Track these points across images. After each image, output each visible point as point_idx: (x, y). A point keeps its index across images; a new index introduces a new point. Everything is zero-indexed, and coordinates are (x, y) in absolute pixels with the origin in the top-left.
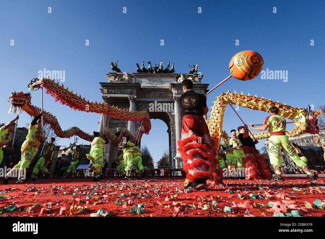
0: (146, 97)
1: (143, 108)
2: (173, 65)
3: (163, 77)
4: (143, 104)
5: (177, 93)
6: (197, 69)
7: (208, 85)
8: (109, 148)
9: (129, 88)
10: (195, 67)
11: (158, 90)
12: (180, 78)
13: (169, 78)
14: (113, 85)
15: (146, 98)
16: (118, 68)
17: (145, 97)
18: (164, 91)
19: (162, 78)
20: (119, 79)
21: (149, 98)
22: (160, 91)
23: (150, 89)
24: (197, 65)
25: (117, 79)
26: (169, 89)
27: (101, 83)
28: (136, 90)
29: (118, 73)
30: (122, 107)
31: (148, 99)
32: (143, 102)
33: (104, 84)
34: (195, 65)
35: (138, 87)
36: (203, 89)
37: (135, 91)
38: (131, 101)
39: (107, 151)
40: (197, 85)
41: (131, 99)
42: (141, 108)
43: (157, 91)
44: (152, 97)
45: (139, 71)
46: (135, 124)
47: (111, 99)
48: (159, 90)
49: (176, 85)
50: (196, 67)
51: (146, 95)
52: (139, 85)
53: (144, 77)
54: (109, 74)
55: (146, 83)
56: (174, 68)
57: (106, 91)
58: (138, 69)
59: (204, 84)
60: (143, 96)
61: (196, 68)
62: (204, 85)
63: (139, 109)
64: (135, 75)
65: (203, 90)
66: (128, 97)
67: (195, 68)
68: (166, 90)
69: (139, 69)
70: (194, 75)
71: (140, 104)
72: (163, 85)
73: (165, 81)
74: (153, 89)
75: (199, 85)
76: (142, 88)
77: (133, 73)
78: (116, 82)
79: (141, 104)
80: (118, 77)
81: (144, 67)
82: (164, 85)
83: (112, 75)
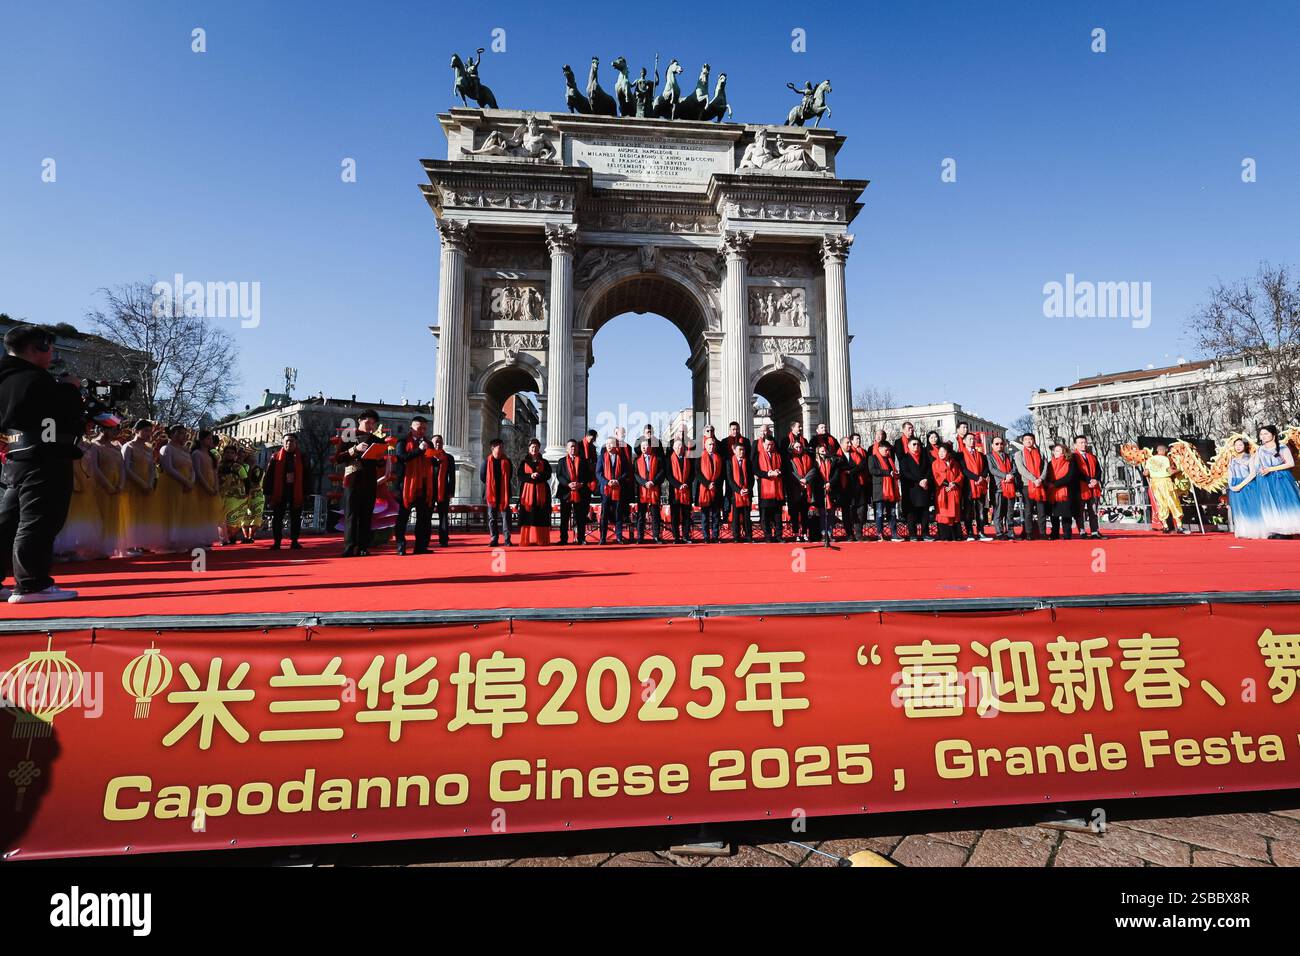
0: (613, 228)
1: (601, 273)
2: (720, 82)
3: (679, 139)
4: (603, 255)
5: (737, 216)
6: (823, 105)
7: (863, 184)
8: (482, 426)
9: (545, 190)
10: (813, 93)
11: (660, 197)
12: (750, 145)
13: (705, 144)
14: (477, 172)
15: (612, 231)
16: (482, 83)
17: (606, 227)
18: (687, 204)
19: (677, 142)
20: (496, 143)
21: (624, 231)
22: (672, 203)
23: (629, 195)
24: (823, 85)
25: (488, 144)
26: (704, 196)
27: (426, 162)
28: (572, 197)
29: (488, 112)
30: (517, 267)
31: (621, 236)
32: (602, 247)
33: (439, 167)
34: (817, 86)
35: (580, 186)
36: (842, 204)
37: (571, 202)
38: (554, 244)
39: (473, 436)
40: (820, 185)
41: (554, 234)
42: (594, 272)
43: (658, 202)
44: (635, 229)
45: (577, 102)
46: (574, 335)
47: (472, 234)
48: (665, 200)
49: (737, 182)
50: (819, 92)
51: (613, 217)
52: (585, 177)
53: (602, 138)
54: (449, 118)
55: (610, 162)
56: (725, 96)
57: (448, 197)
58: (570, 92)
59: (847, 183)
60: (598, 221)
61: (818, 102)
62: (848, 186)
63: (585, 276)
64: (561, 127)
65: (841, 206)
66: (542, 229)
67: (814, 100)
68: (695, 198)
69: (576, 92)
70: (809, 136)
71: (588, 255)
72: (681, 174)
73: (688, 159)
74: (642, 196)
75: (827, 185)
76: (596, 189)
77: (555, 117)
78: (490, 159)
79: (591, 254)
80: (496, 136)
81: (598, 87)
82: (683, 176)
83: (466, 123)
